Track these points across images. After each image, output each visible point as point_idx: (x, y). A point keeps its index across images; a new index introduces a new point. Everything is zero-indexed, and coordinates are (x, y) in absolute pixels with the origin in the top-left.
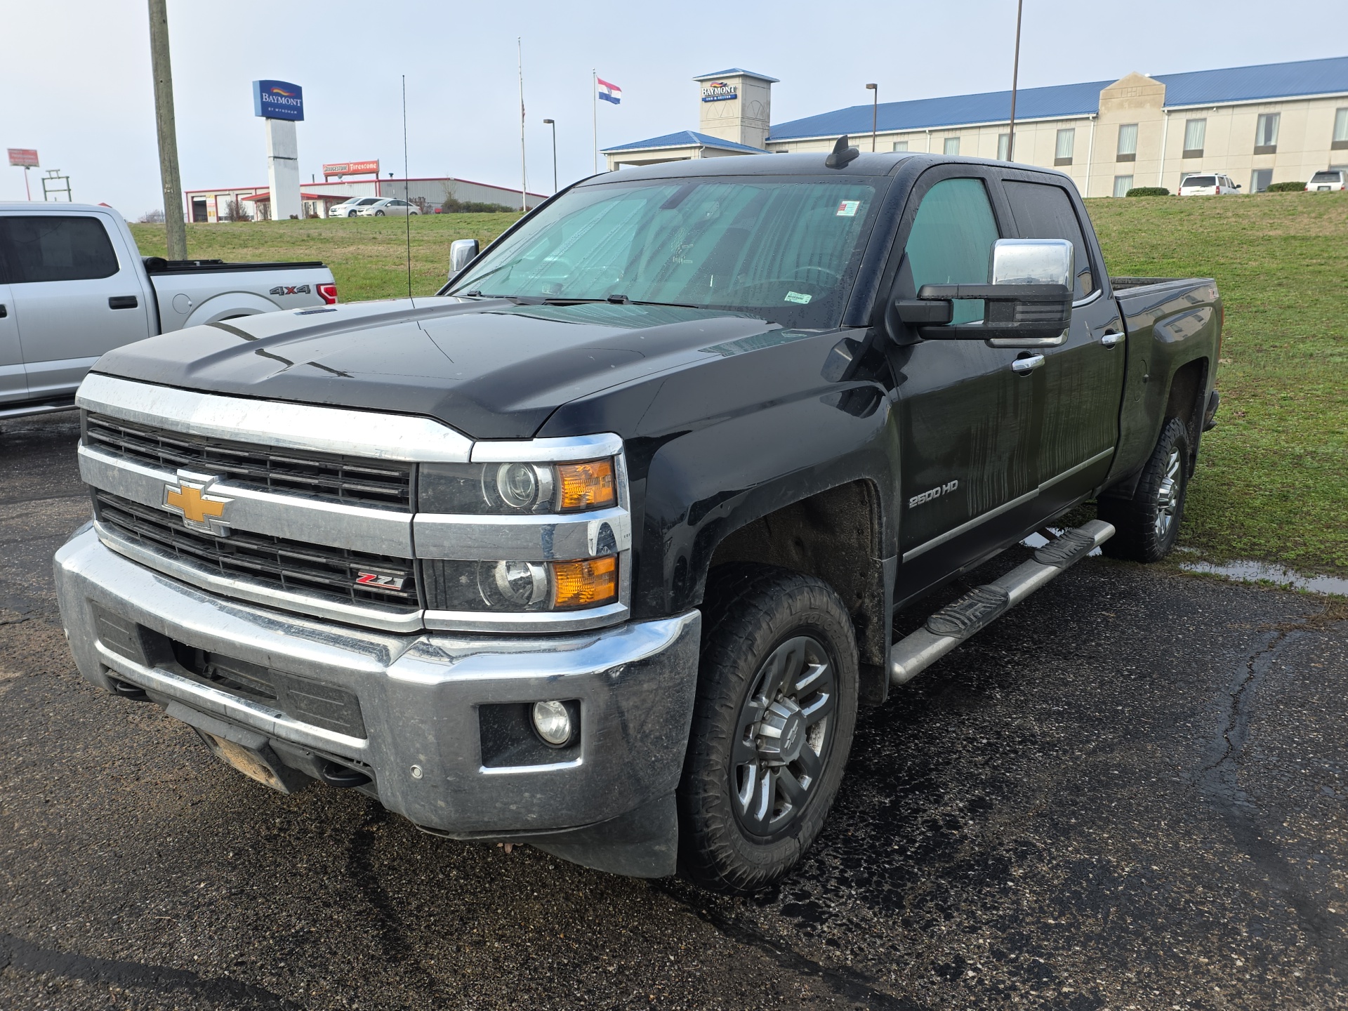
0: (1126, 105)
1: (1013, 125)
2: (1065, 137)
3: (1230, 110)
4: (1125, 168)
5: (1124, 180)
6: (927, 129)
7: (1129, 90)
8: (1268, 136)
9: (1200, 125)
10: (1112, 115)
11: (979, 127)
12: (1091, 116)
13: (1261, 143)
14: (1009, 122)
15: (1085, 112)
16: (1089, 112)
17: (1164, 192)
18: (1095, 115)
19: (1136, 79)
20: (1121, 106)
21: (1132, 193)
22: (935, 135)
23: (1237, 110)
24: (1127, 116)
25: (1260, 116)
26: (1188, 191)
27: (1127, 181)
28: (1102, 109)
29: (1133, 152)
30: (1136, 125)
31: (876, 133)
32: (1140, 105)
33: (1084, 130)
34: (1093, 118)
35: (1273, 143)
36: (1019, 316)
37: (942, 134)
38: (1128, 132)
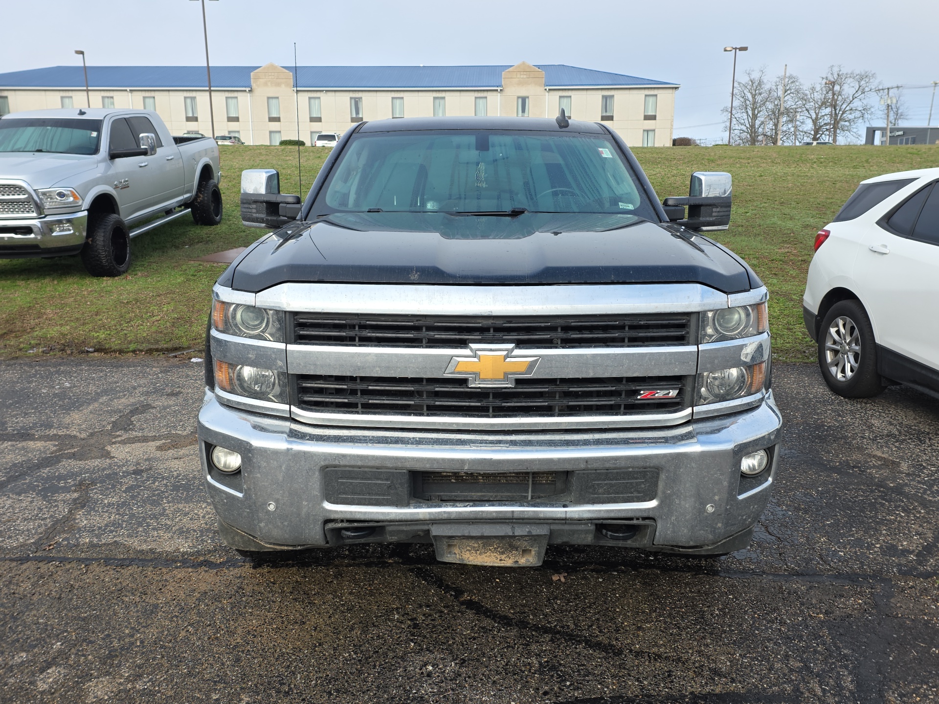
0: (269, 84)
1: (210, 91)
2: (232, 102)
3: (333, 94)
4: (274, 126)
5: (275, 134)
6: (128, 89)
7: (270, 74)
8: (357, 112)
9: (317, 101)
10: (262, 90)
11: (169, 91)
12: (247, 89)
13: (354, 116)
14: (208, 89)
15: (243, 87)
16: (245, 87)
17: (301, 143)
18: (250, 89)
19: (272, 67)
20: (266, 84)
21: (283, 143)
22: (135, 93)
23: (338, 94)
24: (272, 91)
25: (351, 98)
26: (320, 143)
27: (277, 135)
28: (254, 86)
29: (278, 116)
30: (278, 98)
31: (89, 88)
32: (278, 85)
33: (244, 99)
34: (249, 91)
35: (360, 116)
36: (714, 214)
37: (140, 93)
38: (273, 102)
